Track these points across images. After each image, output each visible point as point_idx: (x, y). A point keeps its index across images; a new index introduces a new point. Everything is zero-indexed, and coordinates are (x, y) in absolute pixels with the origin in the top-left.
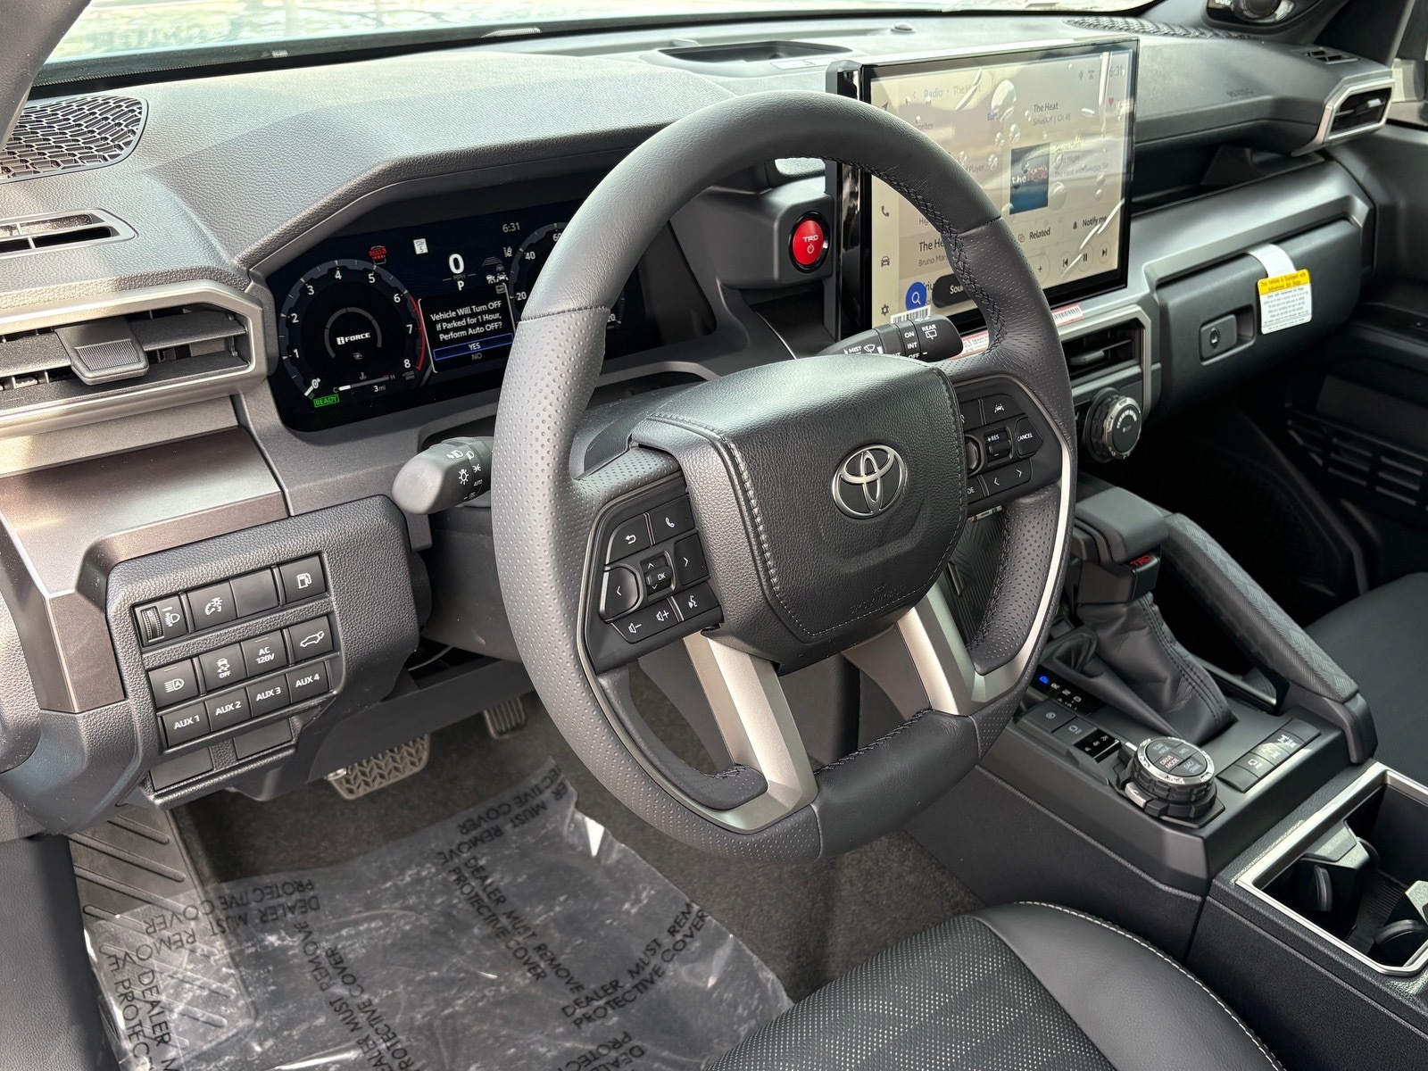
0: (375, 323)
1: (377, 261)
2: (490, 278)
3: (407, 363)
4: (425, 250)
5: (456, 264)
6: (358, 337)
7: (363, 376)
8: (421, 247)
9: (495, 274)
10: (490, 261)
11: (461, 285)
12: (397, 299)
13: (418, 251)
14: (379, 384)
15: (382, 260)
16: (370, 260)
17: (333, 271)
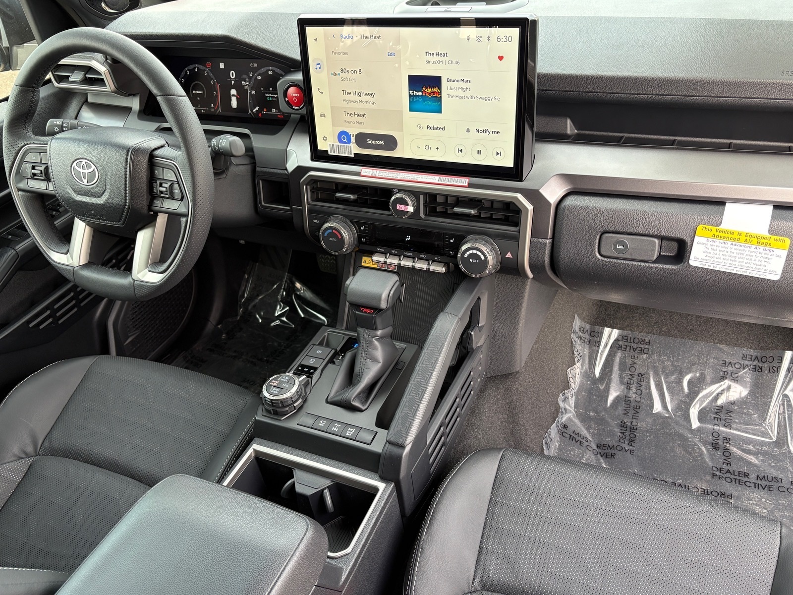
0: (205, 89)
1: (208, 68)
2: (243, 83)
3: (212, 105)
4: (223, 68)
5: (233, 74)
6: (199, 92)
7: (199, 106)
8: (222, 66)
9: (245, 81)
10: (244, 76)
11: (233, 82)
12: (212, 82)
13: (221, 67)
14: (203, 110)
15: (209, 68)
16: (206, 67)
17: (195, 68)
